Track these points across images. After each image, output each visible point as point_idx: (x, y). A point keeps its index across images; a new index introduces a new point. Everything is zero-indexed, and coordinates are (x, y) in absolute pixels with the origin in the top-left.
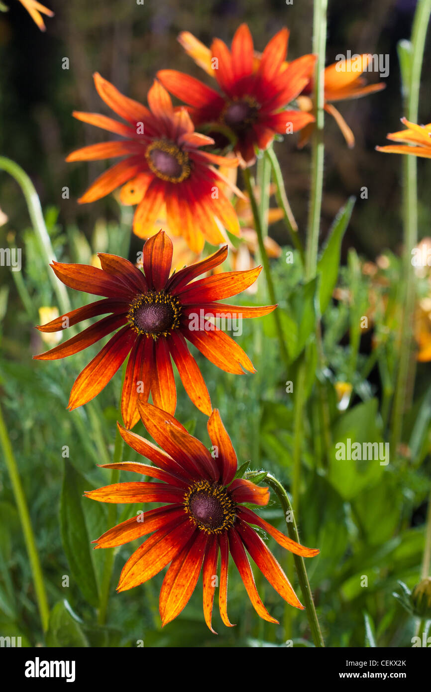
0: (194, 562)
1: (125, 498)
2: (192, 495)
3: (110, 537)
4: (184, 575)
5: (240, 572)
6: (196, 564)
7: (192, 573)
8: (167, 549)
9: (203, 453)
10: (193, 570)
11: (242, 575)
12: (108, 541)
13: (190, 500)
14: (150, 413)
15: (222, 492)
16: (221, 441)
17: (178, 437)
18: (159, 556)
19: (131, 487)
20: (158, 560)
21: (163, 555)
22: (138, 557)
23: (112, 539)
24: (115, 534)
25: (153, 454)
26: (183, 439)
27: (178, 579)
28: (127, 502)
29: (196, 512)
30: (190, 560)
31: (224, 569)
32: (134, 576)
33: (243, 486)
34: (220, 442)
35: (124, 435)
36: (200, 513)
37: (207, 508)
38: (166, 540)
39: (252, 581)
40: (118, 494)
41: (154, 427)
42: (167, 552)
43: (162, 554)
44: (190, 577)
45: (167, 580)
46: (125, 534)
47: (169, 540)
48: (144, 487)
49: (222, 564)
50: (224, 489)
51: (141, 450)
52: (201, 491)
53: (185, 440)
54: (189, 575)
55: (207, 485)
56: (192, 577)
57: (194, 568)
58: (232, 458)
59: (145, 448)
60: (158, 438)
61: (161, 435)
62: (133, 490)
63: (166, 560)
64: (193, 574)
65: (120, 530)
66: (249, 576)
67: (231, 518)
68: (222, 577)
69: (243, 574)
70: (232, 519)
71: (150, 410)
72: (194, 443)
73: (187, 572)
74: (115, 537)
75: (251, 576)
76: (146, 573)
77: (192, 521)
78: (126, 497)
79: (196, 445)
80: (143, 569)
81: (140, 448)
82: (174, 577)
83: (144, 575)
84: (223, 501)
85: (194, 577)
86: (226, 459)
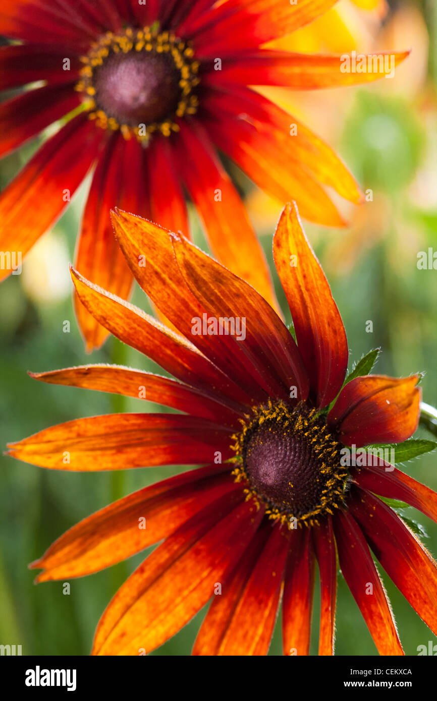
0: (261, 603)
1: (99, 458)
2: (248, 439)
3: (70, 552)
4: (240, 633)
5: (364, 614)
6: (266, 606)
7: (257, 627)
8: (199, 574)
9: (267, 328)
10: (259, 622)
11: (370, 621)
12: (67, 561)
13: (244, 452)
14: (142, 241)
15: (316, 423)
16: (307, 290)
17: (205, 283)
18: (180, 591)
19: (110, 427)
20: (178, 600)
21: (191, 588)
22: (134, 593)
23: (76, 557)
24: (81, 544)
25: (156, 346)
26: (219, 287)
27: (227, 645)
28: (104, 465)
29: (257, 472)
30: (252, 599)
31: (327, 610)
32: (125, 639)
33: (363, 400)
34: (306, 295)
35: (88, 298)
36: (266, 474)
37: (283, 461)
38: (197, 552)
39: (392, 628)
40: (83, 446)
41: (154, 276)
42: (198, 581)
43: (187, 587)
44: (253, 638)
45: (202, 647)
46: (104, 545)
47: (204, 554)
48: (139, 425)
49: (323, 598)
50: (321, 417)
51: (129, 335)
52: (268, 423)
53: (222, 292)
54: (250, 633)
55: (281, 409)
56: (257, 639)
57: (262, 616)
58: (335, 332)
59: (136, 332)
60: (165, 302)
61: (172, 296)
62: (117, 434)
63: (196, 598)
64: (260, 631)
65: (93, 533)
66: (385, 621)
67: (339, 484)
68: (324, 628)
69: (372, 618)
70: (342, 488)
71: (142, 234)
72: (245, 299)
73: (247, 626)
74: (83, 552)
75: (389, 620)
76: (153, 633)
77: (251, 500)
78: (103, 455)
79: (249, 304)
80: (145, 623)
81: (125, 331)
82: (216, 639)
83: (150, 636)
84: (318, 442)
85: (262, 638)
86: (322, 340)
